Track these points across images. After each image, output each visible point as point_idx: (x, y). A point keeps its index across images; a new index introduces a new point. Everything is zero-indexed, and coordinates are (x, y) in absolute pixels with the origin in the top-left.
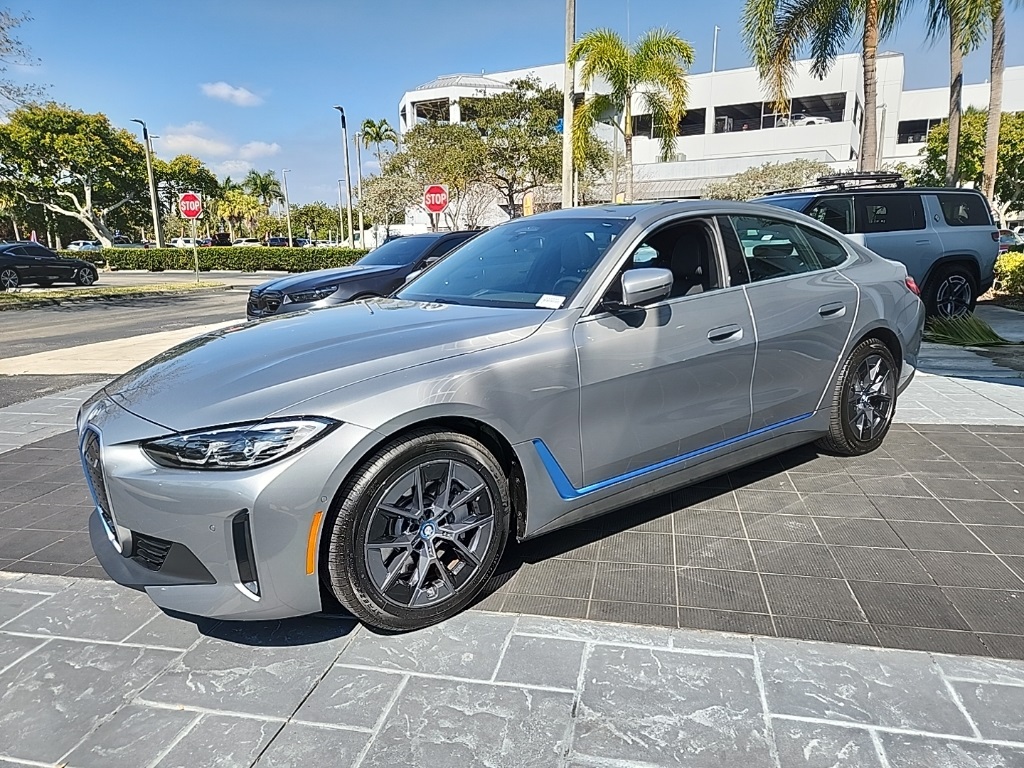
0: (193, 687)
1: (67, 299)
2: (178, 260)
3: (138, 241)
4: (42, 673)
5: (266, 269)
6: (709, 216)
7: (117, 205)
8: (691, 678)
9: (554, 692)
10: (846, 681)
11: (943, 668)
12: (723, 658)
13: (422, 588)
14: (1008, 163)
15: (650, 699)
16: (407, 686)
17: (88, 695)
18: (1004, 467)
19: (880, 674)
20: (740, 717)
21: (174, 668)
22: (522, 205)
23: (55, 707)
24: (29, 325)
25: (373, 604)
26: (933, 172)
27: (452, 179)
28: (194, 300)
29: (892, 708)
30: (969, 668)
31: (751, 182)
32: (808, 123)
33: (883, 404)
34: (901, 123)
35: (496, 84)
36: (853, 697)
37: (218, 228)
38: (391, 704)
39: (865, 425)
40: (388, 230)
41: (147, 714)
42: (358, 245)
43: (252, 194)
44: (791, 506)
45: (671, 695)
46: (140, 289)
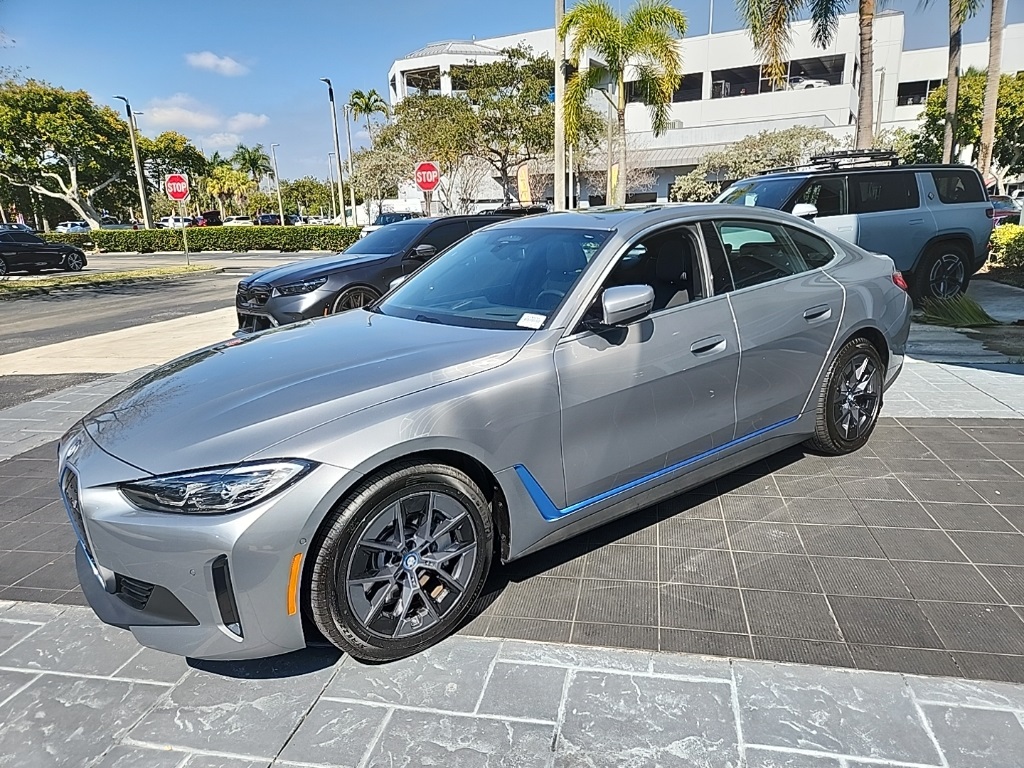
0: (181, 725)
1: (56, 287)
2: (168, 242)
3: (126, 221)
4: (33, 712)
5: (257, 249)
6: (693, 223)
7: (103, 186)
8: (669, 706)
9: (535, 725)
10: (820, 706)
11: (915, 691)
12: (701, 683)
13: (406, 618)
14: (1008, 127)
15: (629, 729)
16: (391, 720)
17: (77, 735)
18: (987, 465)
19: (853, 699)
20: (715, 748)
21: (162, 704)
22: (516, 177)
23: (45, 749)
24: (17, 317)
25: (357, 639)
26: (932, 137)
27: (444, 154)
28: (186, 285)
29: (863, 736)
30: (941, 691)
31: (748, 150)
32: (807, 86)
33: (869, 401)
34: (900, 85)
35: (487, 52)
36: (826, 724)
37: (208, 205)
38: (375, 740)
39: (851, 423)
40: (380, 206)
41: (136, 755)
42: (351, 223)
43: (241, 170)
44: (775, 513)
45: (649, 725)
46: (129, 275)
